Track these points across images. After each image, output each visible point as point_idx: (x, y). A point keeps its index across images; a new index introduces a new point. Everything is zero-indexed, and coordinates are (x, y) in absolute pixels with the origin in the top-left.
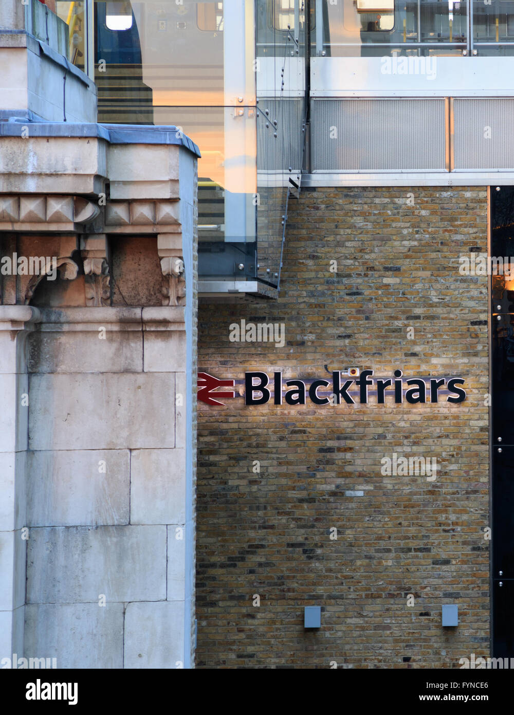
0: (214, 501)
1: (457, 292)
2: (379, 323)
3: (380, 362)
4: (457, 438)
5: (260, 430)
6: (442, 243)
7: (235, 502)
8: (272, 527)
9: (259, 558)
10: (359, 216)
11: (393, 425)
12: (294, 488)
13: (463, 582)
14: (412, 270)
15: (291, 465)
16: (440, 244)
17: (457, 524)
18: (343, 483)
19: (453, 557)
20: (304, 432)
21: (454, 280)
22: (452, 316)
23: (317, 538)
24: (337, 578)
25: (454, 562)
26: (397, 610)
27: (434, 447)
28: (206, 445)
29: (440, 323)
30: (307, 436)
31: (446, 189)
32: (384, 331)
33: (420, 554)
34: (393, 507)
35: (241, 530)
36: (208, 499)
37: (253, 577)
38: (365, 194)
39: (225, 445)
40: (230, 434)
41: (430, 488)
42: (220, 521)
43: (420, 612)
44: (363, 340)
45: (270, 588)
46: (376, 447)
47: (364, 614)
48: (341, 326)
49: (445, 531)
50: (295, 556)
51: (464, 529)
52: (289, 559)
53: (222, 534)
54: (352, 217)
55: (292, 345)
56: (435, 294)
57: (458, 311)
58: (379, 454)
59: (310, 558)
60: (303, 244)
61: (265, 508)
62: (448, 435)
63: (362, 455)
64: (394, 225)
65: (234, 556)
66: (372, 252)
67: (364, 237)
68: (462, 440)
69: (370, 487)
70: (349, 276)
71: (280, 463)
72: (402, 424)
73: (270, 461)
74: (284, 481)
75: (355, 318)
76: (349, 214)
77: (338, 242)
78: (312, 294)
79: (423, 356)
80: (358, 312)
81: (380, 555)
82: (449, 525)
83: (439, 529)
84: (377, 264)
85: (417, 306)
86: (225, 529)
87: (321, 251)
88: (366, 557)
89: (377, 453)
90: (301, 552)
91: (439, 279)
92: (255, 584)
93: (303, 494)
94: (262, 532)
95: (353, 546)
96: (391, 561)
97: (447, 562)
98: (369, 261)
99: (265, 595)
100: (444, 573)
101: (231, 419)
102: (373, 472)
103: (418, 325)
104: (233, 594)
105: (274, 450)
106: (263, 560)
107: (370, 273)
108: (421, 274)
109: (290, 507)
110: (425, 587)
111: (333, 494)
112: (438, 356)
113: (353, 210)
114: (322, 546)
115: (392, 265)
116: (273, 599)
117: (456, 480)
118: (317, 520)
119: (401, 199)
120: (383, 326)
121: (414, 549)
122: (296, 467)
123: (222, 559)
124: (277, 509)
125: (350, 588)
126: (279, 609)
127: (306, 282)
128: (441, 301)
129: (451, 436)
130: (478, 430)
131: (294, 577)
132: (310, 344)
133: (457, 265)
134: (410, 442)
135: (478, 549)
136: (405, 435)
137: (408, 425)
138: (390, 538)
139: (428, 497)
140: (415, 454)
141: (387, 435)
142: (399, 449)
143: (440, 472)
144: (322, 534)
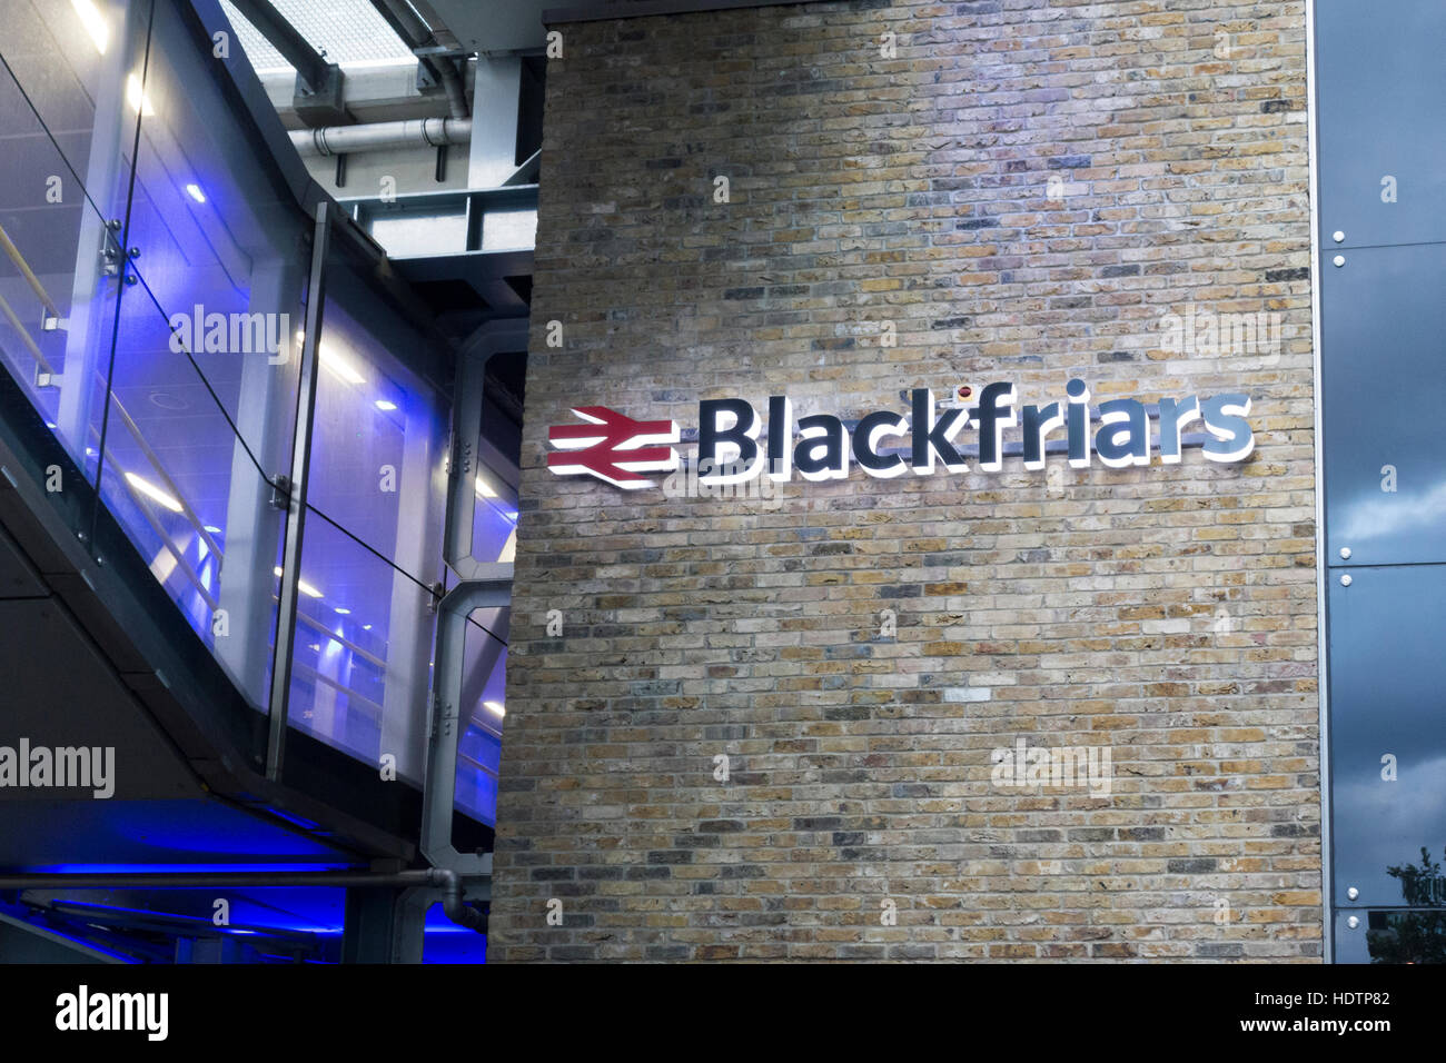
0: (622, 717)
1: (1230, 206)
2: (1036, 288)
3: (1036, 377)
4: (1233, 553)
5: (740, 548)
6: (1192, 98)
7: (674, 720)
8: (760, 779)
9: (725, 855)
10: (990, 51)
11: (1068, 526)
12: (816, 685)
13: (1251, 917)
14: (1118, 163)
15: (811, 629)
16: (1187, 101)
17: (1233, 768)
18: (939, 669)
19: (1223, 852)
20: (847, 550)
21: (1224, 180)
22: (1218, 262)
23: (870, 808)
24: (918, 905)
25: (1225, 866)
27: (1172, 576)
28: (609, 585)
29: (1188, 280)
30: (854, 559)
32: (1046, 306)
33: (1135, 845)
34: (1064, 729)
35: (684, 786)
36: (608, 712)
37: (707, 902)
38: (1007, 2)
39: (656, 585)
40: (668, 558)
41: (1162, 679)
42: (635, 765)
44: (994, 328)
45: (750, 929)
46: (1024, 581)
48: (944, 300)
49: (1201, 786)
50: (815, 850)
51: (1252, 780)
52: (798, 858)
53: (641, 796)
54: (974, 54)
55: (824, 348)
56: (1177, 214)
57: (1233, 248)
58: (1031, 597)
59: (851, 855)
60: (856, 121)
61: (745, 733)
62: (1209, 547)
63: (988, 601)
64: (1075, 65)
65: (664, 849)
66: (1021, 128)
67: (999, 96)
68: (1246, 559)
69: (1008, 679)
70: (965, 185)
71: (785, 625)
72: (1091, 523)
73: (760, 621)
74: (791, 668)
75: (976, 279)
76: (968, 50)
77: (941, 111)
78: (874, 231)
79: (1144, 358)
80: (986, 265)
81: (1031, 847)
82: (1211, 771)
83: (1185, 782)
84: (1033, 153)
85: (1131, 243)
86: (647, 785)
87: (897, 135)
88: (995, 853)
89: (1026, 594)
90: (830, 841)
91: (1185, 178)
92: (713, 919)
93: (840, 699)
94: (736, 792)
95: (963, 826)
96: (1059, 863)
97: (1205, 865)
98: (1013, 148)
99: (736, 948)
100: (1199, 894)
101: (672, 525)
102: (1016, 640)
103: (1133, 286)
104: (657, 943)
105: (772, 595)
106: (734, 859)
107: (1015, 175)
108: (1140, 169)
109: (805, 729)
110: (1149, 931)
111: (914, 697)
112: (1182, 357)
113: (978, 40)
114: (882, 826)
115: (1069, 155)
117: (1230, 656)
118: (872, 761)
120: (1046, 294)
121: (1119, 830)
122: (825, 633)
123: (635, 857)
124: (772, 734)
125: (951, 931)
127: (860, 205)
128: (1190, 227)
129: (1217, 549)
130: (1287, 531)
131: (810, 903)
132: (865, 343)
133: (1230, 145)
134: (1110, 566)
135: (1292, 831)
136: (1099, 549)
137: (1105, 524)
138: (1056, 804)
139: (1156, 700)
140: (1122, 595)
141: (1052, 551)
142: (1082, 584)
143: (1190, 637)
144: (884, 795)
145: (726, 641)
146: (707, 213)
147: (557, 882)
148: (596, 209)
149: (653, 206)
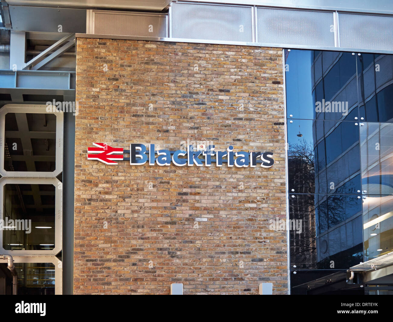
0: (109, 222)
1: (265, 106)
2: (216, 121)
3: (217, 143)
4: (266, 189)
5: (139, 181)
7: (123, 223)
8: (148, 238)
9: (139, 256)
10: (203, 60)
11: (226, 180)
12: (162, 216)
13: (271, 271)
14: (237, 92)
15: (160, 202)
16: (254, 79)
17: (267, 238)
18: (194, 213)
19: (265, 257)
20: (168, 183)
21: (263, 99)
22: (263, 119)
23: (177, 246)
24: (190, 269)
25: (265, 260)
26: (229, 288)
27: (252, 194)
28: (103, 189)
29: (255, 123)
30: (170, 185)
31: (258, 48)
32: (220, 126)
33: (244, 255)
34: (226, 228)
35: (127, 239)
36: (104, 221)
37: (135, 267)
38: (207, 48)
39: (116, 189)
40: (119, 182)
41: (249, 217)
43: (244, 289)
44: (206, 131)
46: (215, 193)
47: (208, 290)
48: (192, 122)
49: (259, 242)
50: (163, 255)
51: (271, 241)
52: (159, 257)
53: (115, 242)
54: (199, 60)
55: (160, 132)
56: (252, 106)
57: (266, 116)
58: (217, 197)
59: (173, 257)
60: (167, 74)
61: (143, 227)
62: (261, 187)
63: (206, 198)
64: (225, 66)
65: (122, 255)
66: (211, 81)
67: (207, 72)
68: (269, 190)
69: (211, 216)
70: (197, 93)
71: (152, 201)
72: (232, 180)
73: (145, 200)
74: (155, 212)
75: (201, 118)
76: (197, 59)
77: (190, 74)
78: (173, 103)
79: (244, 141)
80: (203, 114)
81: (218, 255)
82: (262, 239)
83: (256, 241)
84: (215, 87)
85: (241, 113)
86: (116, 239)
87: (178, 79)
88: (209, 257)
89: (216, 196)
90: (167, 253)
91: (254, 98)
92: (136, 272)
93: (168, 219)
94: (141, 241)
95: (201, 250)
96: (225, 259)
97: (261, 260)
98: (210, 86)
99: (143, 279)
100: (259, 267)
101: (120, 174)
102: (213, 207)
103: (241, 123)
104: (122, 277)
105: (149, 193)
106: (142, 258)
107: (210, 92)
108: (242, 94)
109: (159, 226)
110: (247, 275)
111: (188, 220)
112: (254, 141)
113: (199, 57)
114: (180, 250)
115: (224, 89)
116: (148, 281)
117: (266, 213)
118: (177, 234)
119: (229, 52)
120: (219, 123)
121: (240, 252)
122: (163, 203)
123: (114, 257)
124: (150, 228)
125: (199, 275)
126: (153, 287)
127: (169, 96)
128: (255, 110)
129: (263, 188)
130: (279, 185)
131: (162, 268)
132: (172, 131)
133: (265, 91)
134: (237, 190)
135: (280, 253)
136: (234, 186)
137: (235, 180)
138: (224, 246)
139: (248, 222)
140: (240, 197)
141: (222, 186)
142: (230, 194)
143: (256, 208)
144: (180, 243)
145: (137, 204)
146: (126, 94)
147: (93, 262)
148: (94, 90)
149: (110, 90)
